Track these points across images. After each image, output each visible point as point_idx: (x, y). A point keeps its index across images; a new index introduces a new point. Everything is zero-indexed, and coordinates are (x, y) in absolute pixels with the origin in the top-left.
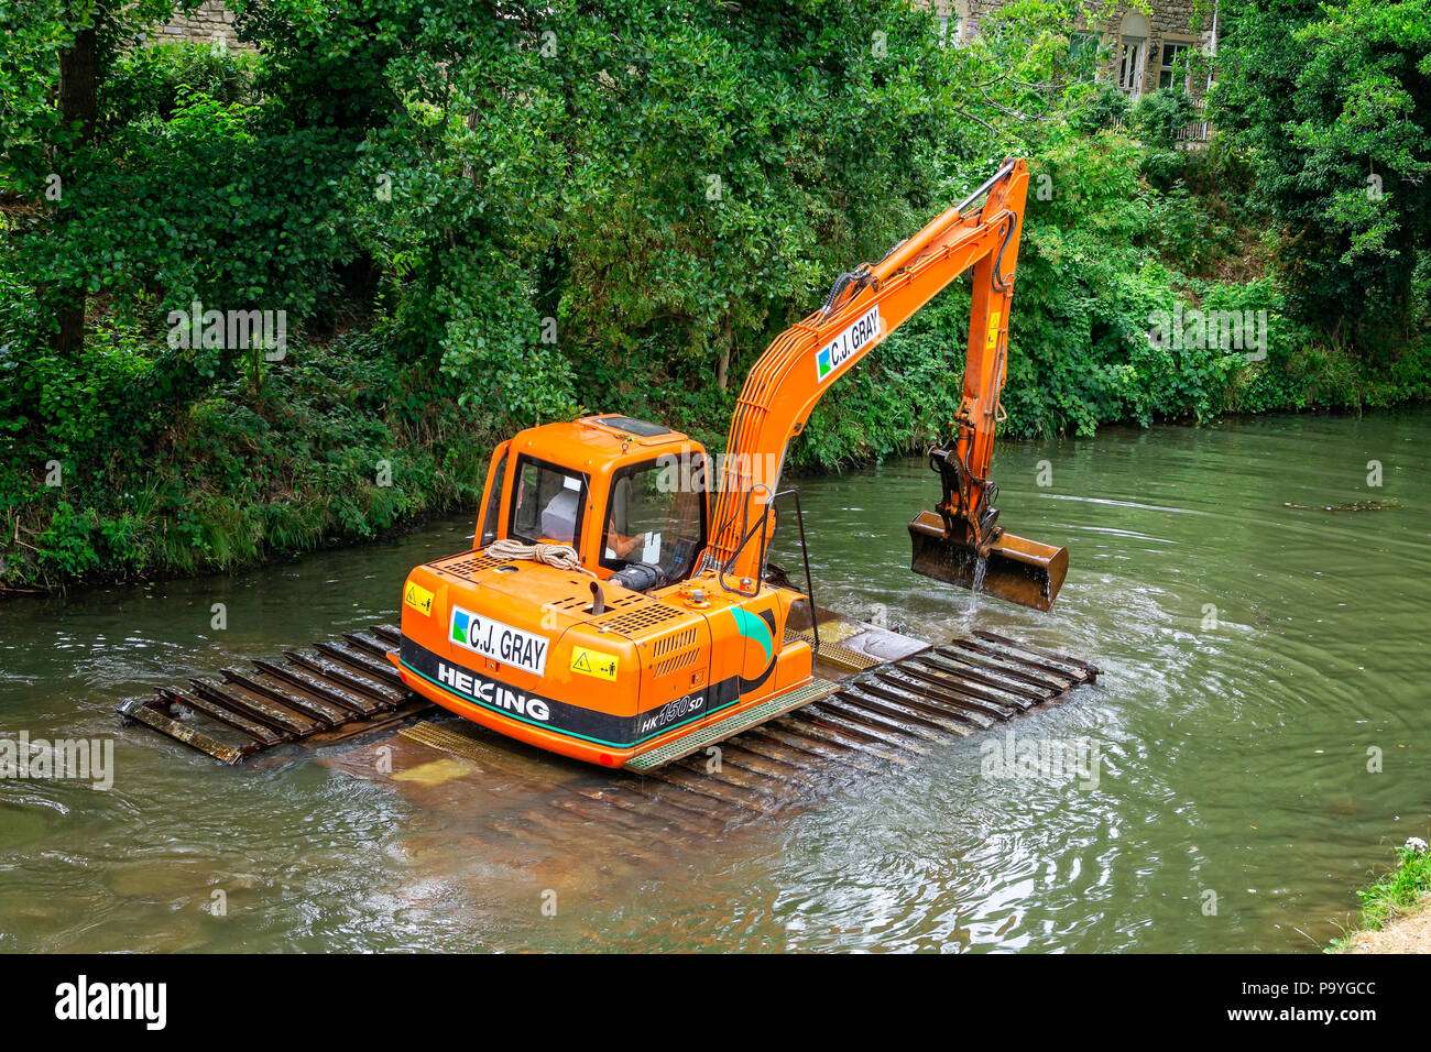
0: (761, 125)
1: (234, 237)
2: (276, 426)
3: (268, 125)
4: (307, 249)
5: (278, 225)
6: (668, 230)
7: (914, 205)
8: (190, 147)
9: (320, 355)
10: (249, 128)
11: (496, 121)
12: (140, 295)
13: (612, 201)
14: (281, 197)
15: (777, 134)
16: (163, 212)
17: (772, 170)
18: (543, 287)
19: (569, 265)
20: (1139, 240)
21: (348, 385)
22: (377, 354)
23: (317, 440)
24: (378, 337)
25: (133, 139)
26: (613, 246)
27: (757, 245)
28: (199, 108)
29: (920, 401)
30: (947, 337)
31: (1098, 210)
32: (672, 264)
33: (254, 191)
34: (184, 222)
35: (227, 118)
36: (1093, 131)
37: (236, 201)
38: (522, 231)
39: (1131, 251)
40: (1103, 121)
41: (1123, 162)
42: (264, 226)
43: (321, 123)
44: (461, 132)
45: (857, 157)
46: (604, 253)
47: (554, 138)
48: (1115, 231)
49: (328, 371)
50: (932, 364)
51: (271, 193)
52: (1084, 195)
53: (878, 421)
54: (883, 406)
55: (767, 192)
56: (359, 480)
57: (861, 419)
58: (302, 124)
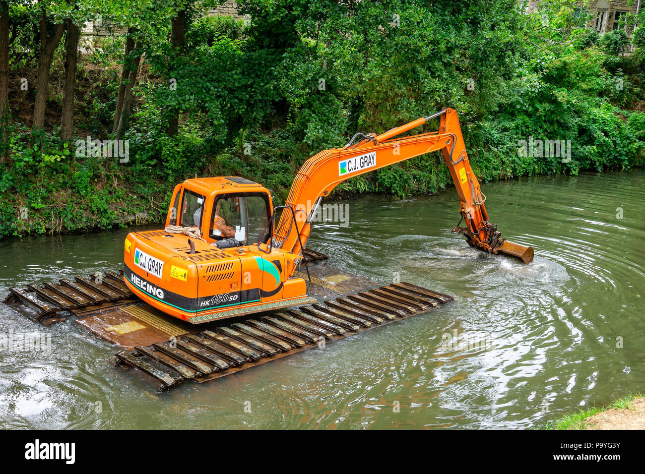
0: (443, 47)
1: (234, 91)
2: (250, 166)
3: (249, 48)
4: (262, 95)
5: (251, 86)
6: (404, 89)
7: (505, 79)
8: (219, 56)
9: (266, 138)
10: (242, 49)
11: (337, 45)
12: (199, 114)
13: (382, 77)
14: (253, 75)
15: (449, 50)
16: (208, 81)
17: (447, 65)
18: (353, 112)
19: (364, 103)
20: (601, 94)
21: (276, 149)
22: (288, 138)
23: (264, 171)
24: (288, 131)
25: (198, 53)
26: (381, 96)
27: (439, 96)
28: (223, 41)
29: (505, 159)
30: (517, 134)
31: (584, 81)
32: (405, 103)
33: (243, 73)
34: (216, 84)
35: (233, 45)
36: (583, 49)
37: (236, 77)
38: (345, 89)
39: (597, 98)
40: (588, 44)
41: (595, 61)
42: (246, 87)
43: (269, 47)
44: (323, 48)
45: (482, 60)
46: (378, 99)
47: (359, 51)
48: (591, 90)
49: (269, 144)
50: (510, 145)
51: (249, 74)
52: (578, 75)
53: (487, 167)
54: (488, 161)
55: (445, 75)
56: (280, 186)
57: (480, 166)
58: (261, 47)
